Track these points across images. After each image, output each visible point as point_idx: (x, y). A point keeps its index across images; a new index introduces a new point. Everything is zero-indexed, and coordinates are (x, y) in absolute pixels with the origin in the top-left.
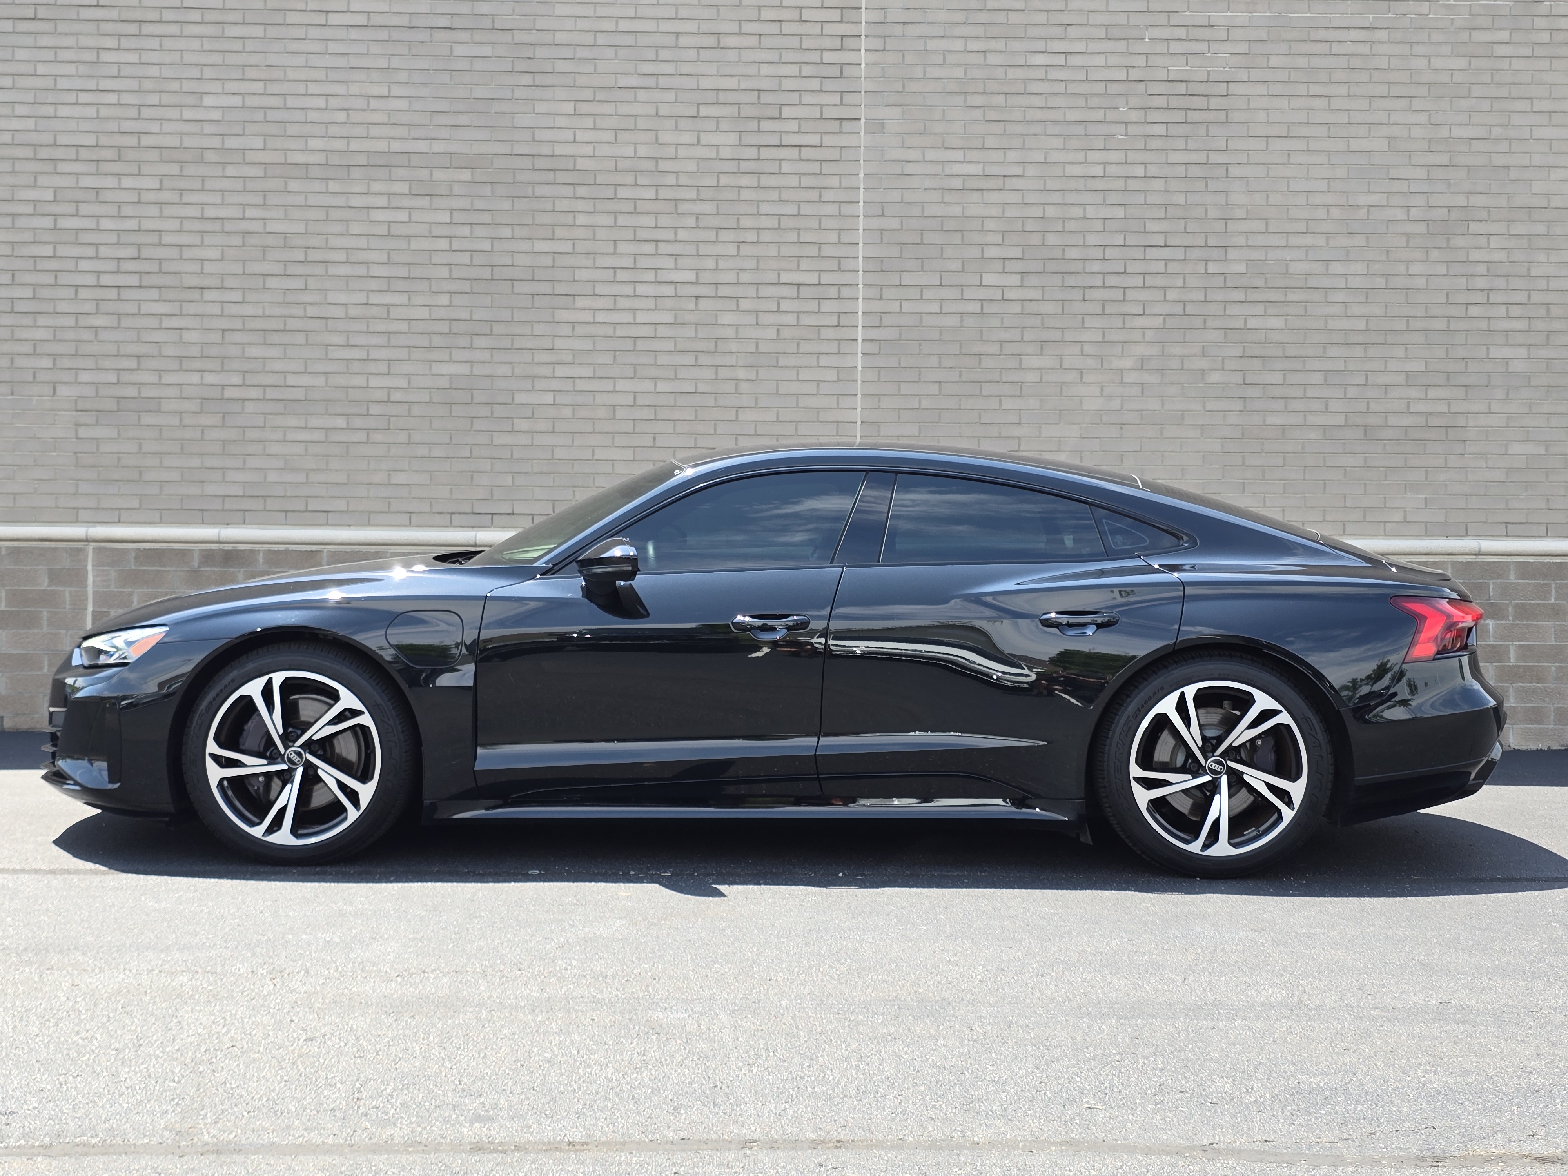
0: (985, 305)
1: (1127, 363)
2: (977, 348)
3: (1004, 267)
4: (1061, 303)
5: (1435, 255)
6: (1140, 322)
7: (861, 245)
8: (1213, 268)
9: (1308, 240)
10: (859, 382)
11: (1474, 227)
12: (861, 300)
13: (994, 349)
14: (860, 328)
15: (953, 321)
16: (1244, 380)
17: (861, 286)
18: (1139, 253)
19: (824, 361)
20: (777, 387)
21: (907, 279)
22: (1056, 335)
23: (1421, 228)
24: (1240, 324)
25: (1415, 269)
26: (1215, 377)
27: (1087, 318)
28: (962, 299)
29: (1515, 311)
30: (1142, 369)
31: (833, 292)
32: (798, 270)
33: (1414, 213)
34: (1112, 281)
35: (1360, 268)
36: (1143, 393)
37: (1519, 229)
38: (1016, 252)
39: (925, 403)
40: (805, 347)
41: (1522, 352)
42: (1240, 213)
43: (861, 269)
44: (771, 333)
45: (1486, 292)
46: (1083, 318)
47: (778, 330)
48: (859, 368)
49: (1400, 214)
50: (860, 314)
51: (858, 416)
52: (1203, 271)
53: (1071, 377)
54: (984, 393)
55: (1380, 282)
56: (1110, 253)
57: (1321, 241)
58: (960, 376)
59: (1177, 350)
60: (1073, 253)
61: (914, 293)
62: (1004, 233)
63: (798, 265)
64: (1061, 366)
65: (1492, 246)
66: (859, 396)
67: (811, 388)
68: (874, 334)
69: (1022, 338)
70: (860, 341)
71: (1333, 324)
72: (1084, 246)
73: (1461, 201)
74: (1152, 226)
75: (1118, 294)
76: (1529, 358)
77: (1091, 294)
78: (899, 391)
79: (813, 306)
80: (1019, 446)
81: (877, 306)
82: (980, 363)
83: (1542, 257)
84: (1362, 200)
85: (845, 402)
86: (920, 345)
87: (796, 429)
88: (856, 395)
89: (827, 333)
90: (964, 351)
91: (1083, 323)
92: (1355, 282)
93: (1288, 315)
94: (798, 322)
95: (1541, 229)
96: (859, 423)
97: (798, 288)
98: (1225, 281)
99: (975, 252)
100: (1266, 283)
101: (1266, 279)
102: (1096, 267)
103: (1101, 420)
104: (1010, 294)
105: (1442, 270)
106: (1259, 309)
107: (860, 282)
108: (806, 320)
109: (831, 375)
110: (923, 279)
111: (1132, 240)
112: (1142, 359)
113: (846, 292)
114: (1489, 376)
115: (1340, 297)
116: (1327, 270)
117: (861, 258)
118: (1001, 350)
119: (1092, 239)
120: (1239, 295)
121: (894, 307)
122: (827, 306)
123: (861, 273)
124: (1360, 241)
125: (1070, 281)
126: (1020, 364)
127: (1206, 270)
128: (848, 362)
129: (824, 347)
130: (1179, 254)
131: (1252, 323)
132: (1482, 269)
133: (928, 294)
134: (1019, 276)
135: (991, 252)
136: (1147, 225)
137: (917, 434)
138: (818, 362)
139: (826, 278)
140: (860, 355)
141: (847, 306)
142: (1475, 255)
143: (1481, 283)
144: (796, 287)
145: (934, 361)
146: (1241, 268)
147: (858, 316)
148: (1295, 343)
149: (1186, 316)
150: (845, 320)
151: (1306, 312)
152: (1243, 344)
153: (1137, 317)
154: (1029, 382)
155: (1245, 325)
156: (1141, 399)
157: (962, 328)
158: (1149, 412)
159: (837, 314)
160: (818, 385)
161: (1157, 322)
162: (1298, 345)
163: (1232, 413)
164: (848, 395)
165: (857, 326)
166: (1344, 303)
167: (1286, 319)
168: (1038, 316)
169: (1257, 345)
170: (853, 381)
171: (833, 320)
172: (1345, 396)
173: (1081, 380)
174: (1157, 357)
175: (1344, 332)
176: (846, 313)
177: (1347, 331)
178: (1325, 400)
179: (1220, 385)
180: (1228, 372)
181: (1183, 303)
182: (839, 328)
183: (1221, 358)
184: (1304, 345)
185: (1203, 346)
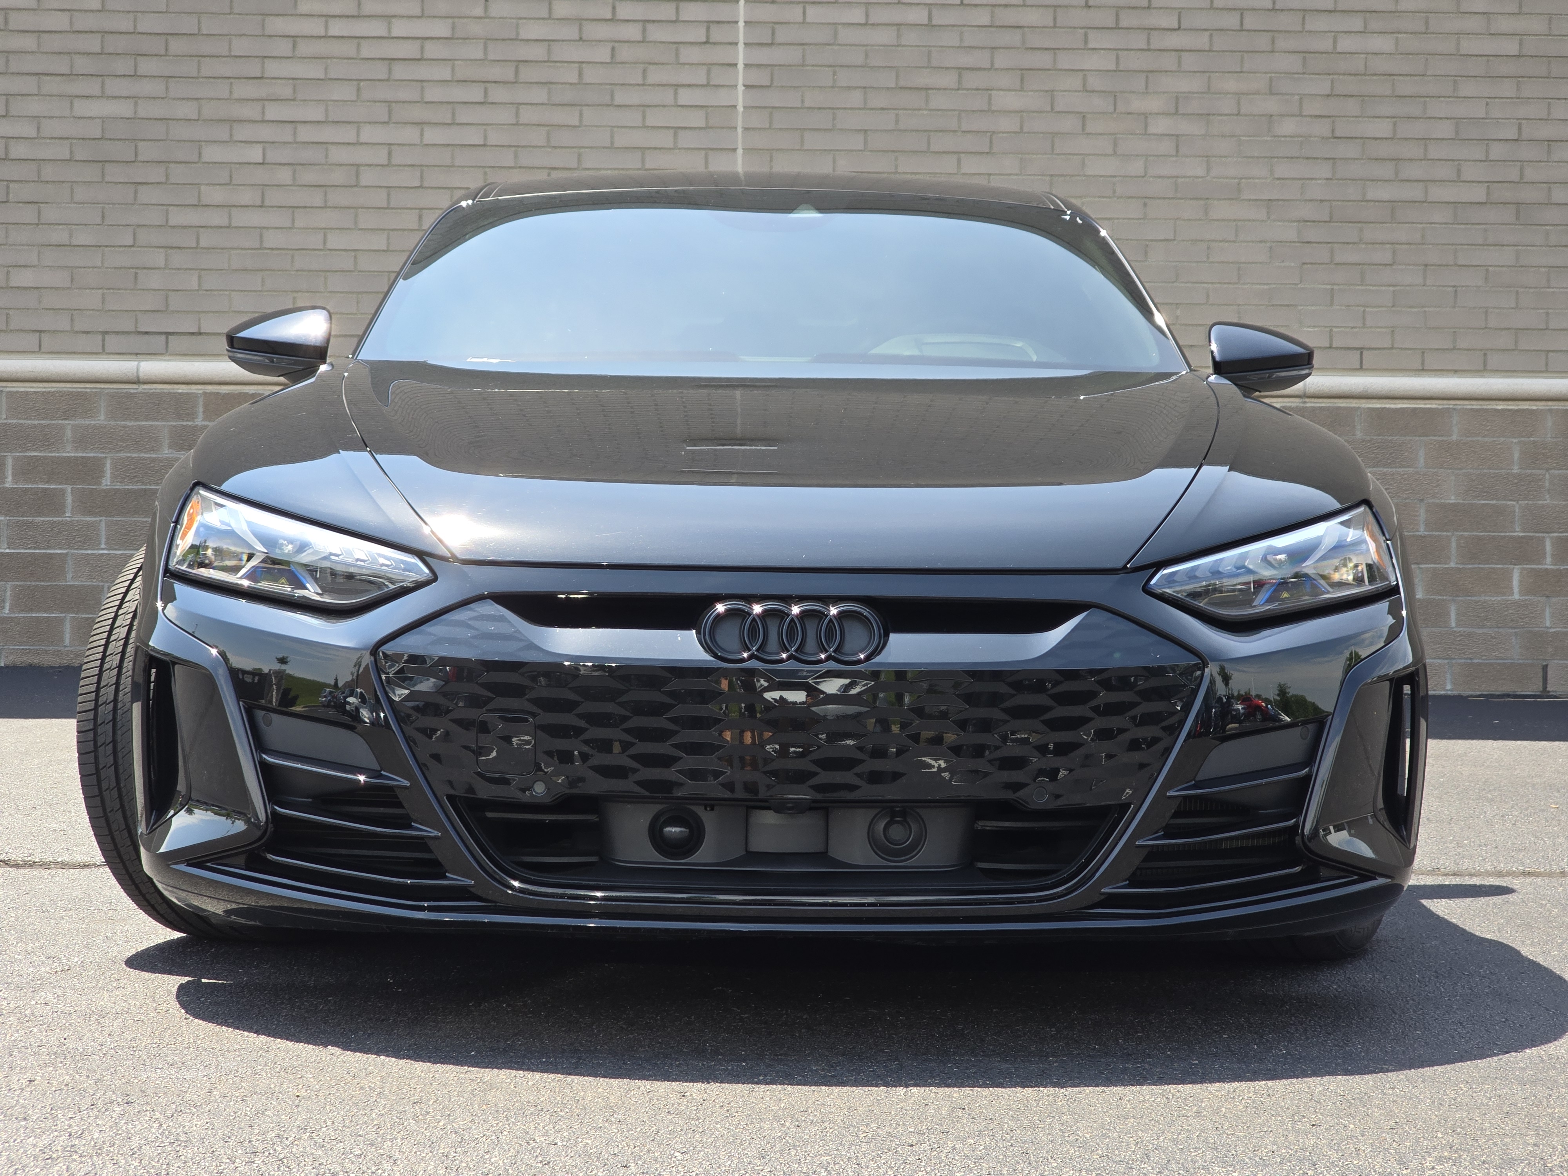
0: (934, 11)
1: (1153, 104)
2: (924, 79)
4: (1052, 9)
6: (1174, 40)
10: (740, 130)
13: (949, 80)
14: (741, 46)
15: (885, 37)
16: (1333, 131)
19: (686, 97)
20: (612, 137)
22: (1043, 60)
24: (1326, 44)
26: (1288, 127)
27: (1092, 35)
30: (1176, 113)
36: (1177, 151)
40: (655, 76)
44: (602, 54)
46: (1086, 35)
47: (613, 49)
48: (740, 109)
50: (741, 24)
53: (1068, 124)
54: (934, 148)
58: (897, 122)
59: (1231, 85)
64: (1052, 109)
66: (740, 151)
67: (665, 139)
68: (763, 56)
69: (992, 64)
70: (741, 66)
71: (1469, 46)
78: (802, 144)
81: (766, 13)
82: (927, 101)
86: (834, 74)
88: (735, 150)
89: (691, 55)
90: (902, 83)
91: (1086, 42)
93: (1399, 33)
94: (644, 36)
103: (1114, 192)
106: (1355, 23)
108: (657, 34)
109: (697, 119)
112: (1178, 98)
118: (959, 83)
121: (793, 14)
126: (990, 103)
128: (721, 98)
129: (685, 77)
131: (1345, 44)
138: (676, 99)
140: (741, 88)
145: (855, 99)
147: (738, 28)
148: (1411, 75)
149: (1244, 33)
150: (717, 34)
151: (1427, 28)
152: (1331, 77)
153: (1169, 33)
154: (1003, 133)
155: (1335, 47)
156: (1174, 159)
157: (900, 48)
158: (1188, 179)
159: (706, 24)
160: (675, 135)
161: (1202, 41)
162: (1416, 78)
163: (1314, 181)
164: (721, 149)
165: (736, 44)
166: (1484, 13)
167: (1397, 38)
168: (1018, 30)
169: (1353, 77)
170: (730, 128)
171: (699, 35)
172: (1487, 156)
173: (1083, 129)
174: (1199, 95)
175: (1485, 58)
176: (718, 22)
177: (1491, 58)
178: (1456, 163)
179: (1296, 139)
180: (1308, 119)
181: (1239, 13)
182: (708, 45)
183: (1297, 97)
184: (1426, 78)
185: (1271, 79)
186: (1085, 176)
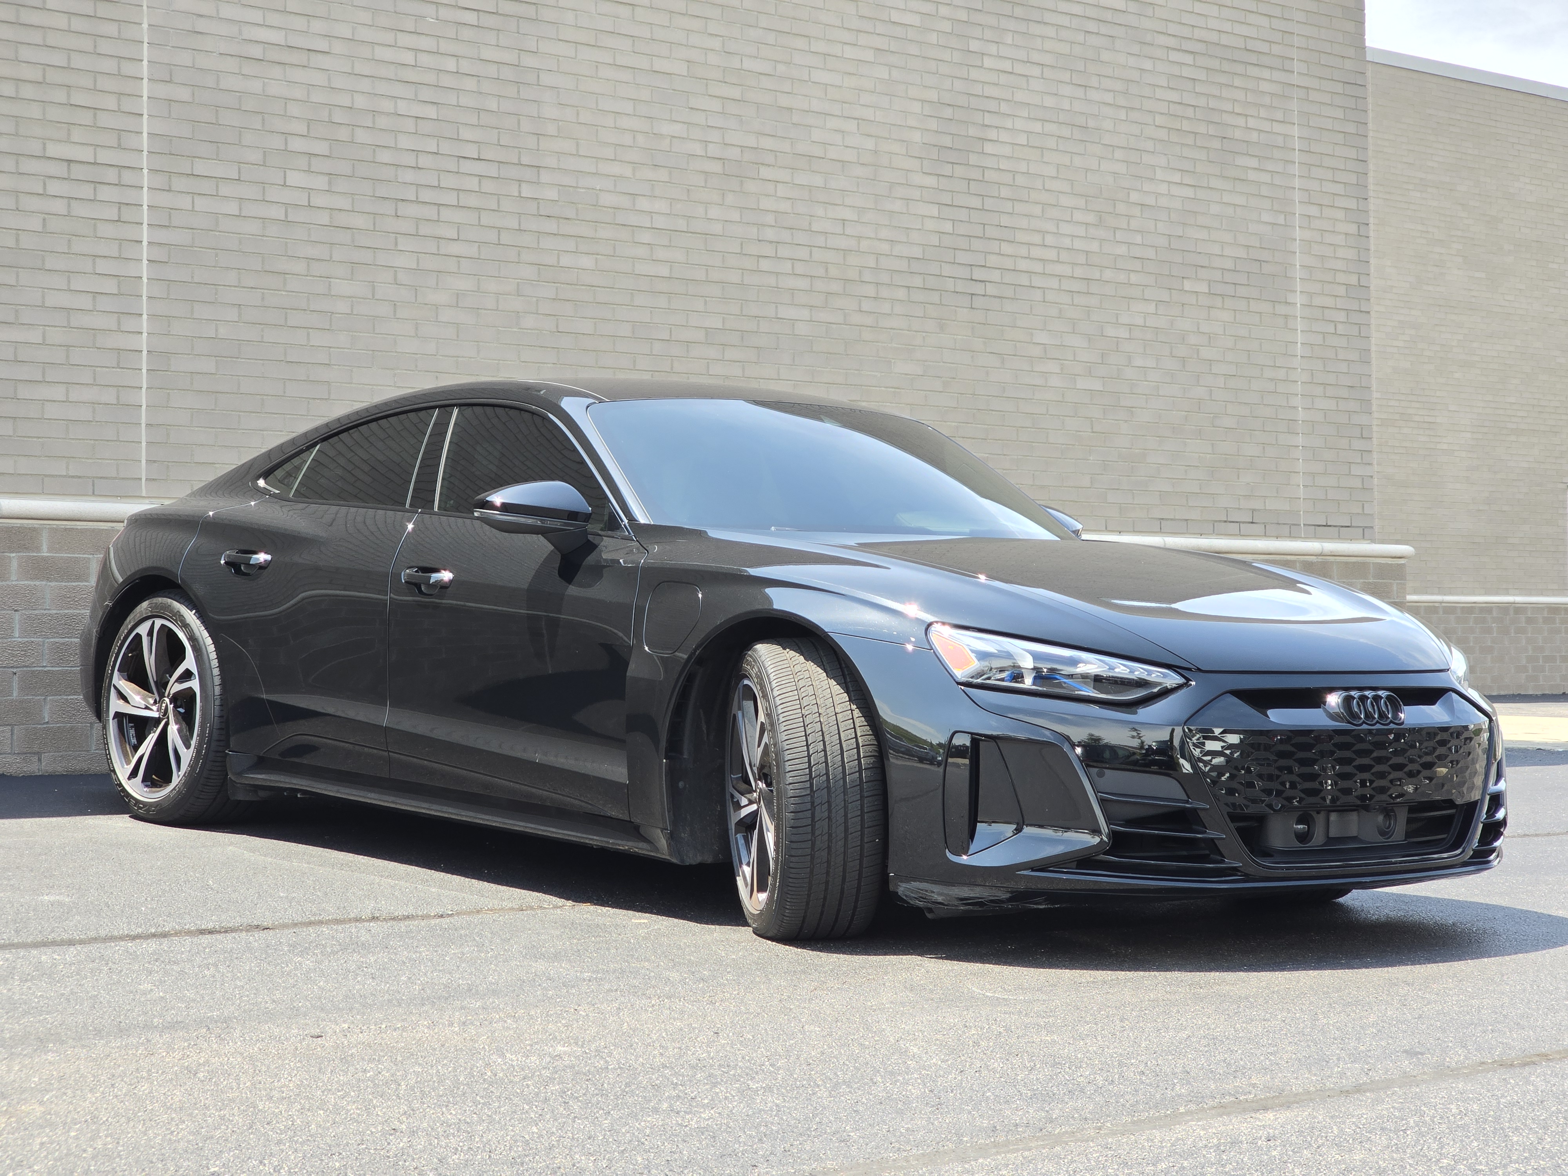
0: (289, 210)
1: (442, 298)
2: (282, 265)
3: (309, 165)
4: (372, 216)
5: (730, 199)
6: (455, 248)
7: (145, 117)
8: (527, 191)
9: (616, 169)
10: (144, 298)
11: (765, 172)
12: (145, 189)
13: (300, 267)
14: (145, 226)
15: (254, 227)
16: (557, 327)
17: (145, 171)
18: (451, 165)
19: (103, 266)
20: (43, 297)
21: (200, 168)
22: (367, 256)
23: (716, 167)
24: (552, 260)
25: (714, 212)
26: (529, 322)
27: (400, 239)
28: (264, 200)
29: (800, 268)
30: (457, 306)
31: (111, 175)
32: (68, 141)
33: (713, 150)
34: (426, 195)
35: (661, 206)
36: (458, 337)
37: (802, 179)
38: (321, 148)
39: (223, 332)
40: (78, 246)
41: (805, 314)
42: (551, 129)
43: (145, 150)
44: (35, 224)
45: (774, 244)
46: (396, 239)
47: (44, 220)
48: (145, 280)
49: (698, 149)
50: (145, 207)
51: (143, 342)
52: (516, 194)
53: (384, 310)
54: (290, 323)
55: (681, 224)
56: (425, 161)
57: (628, 171)
58: (263, 299)
59: (492, 286)
60: (385, 156)
61: (207, 187)
62: (309, 122)
63: (69, 135)
64: (373, 297)
65: (779, 194)
66: (145, 317)
67: (85, 302)
68: (163, 236)
69: (331, 257)
70: (145, 243)
71: (640, 268)
72: (396, 148)
73: (751, 141)
74: (466, 134)
75: (430, 212)
76: (811, 321)
77: (404, 210)
78: (192, 313)
79: (86, 191)
80: (329, 393)
81: (164, 200)
82: (285, 284)
83: (820, 212)
84: (666, 129)
85: (129, 324)
86: (216, 255)
87: (68, 357)
88: (141, 315)
89: (106, 230)
90: (267, 267)
91: (396, 244)
92: (660, 222)
93: (597, 254)
94: (69, 212)
95: (818, 181)
96: (145, 353)
97: (69, 165)
98: (538, 208)
99: (277, 142)
100: (577, 214)
101: (577, 210)
102: (409, 176)
103: (416, 366)
104: (318, 200)
105: (735, 216)
106: (570, 245)
107: (145, 165)
108: (80, 210)
109: (110, 286)
110: (220, 170)
111: (446, 148)
112: (458, 295)
113: (128, 177)
114: (778, 338)
115: (646, 237)
116: (634, 205)
117: (145, 135)
118: (308, 270)
119: (405, 142)
120: (551, 226)
121: (184, 202)
122: (105, 194)
123: (145, 153)
124: (663, 175)
125: (382, 191)
126: (330, 289)
127: (520, 192)
128: (131, 270)
129: (102, 248)
130: (493, 170)
131: (565, 260)
132: (770, 219)
133: (225, 190)
134: (326, 178)
135: (297, 144)
136: (461, 131)
137: (213, 371)
138: (94, 267)
139: (104, 156)
140: (145, 262)
141: (129, 196)
142: (766, 203)
143: (770, 234)
144: (66, 164)
145: (232, 277)
146: (552, 194)
147: (143, 210)
148: (604, 287)
149: (501, 246)
150: (127, 214)
151: (615, 253)
152: (556, 285)
153: (452, 242)
154: (339, 314)
155: (558, 263)
156: (456, 342)
157: (265, 238)
158: (464, 359)
159: (117, 205)
160: (94, 298)
161: (472, 251)
162: (608, 289)
163: (545, 365)
164: (130, 314)
165: (142, 224)
166: (649, 244)
167: (596, 258)
168: (348, 231)
169: (569, 286)
170: (138, 296)
171: (112, 213)
172: (651, 352)
173: (395, 315)
174: (473, 293)
175: (650, 278)
176: (127, 204)
177: (653, 278)
178: (633, 355)
179: (533, 331)
180: (541, 316)
181: (497, 230)
182: (119, 223)
183: (535, 299)
184: (614, 290)
185: (518, 283)
186: (396, 352)
